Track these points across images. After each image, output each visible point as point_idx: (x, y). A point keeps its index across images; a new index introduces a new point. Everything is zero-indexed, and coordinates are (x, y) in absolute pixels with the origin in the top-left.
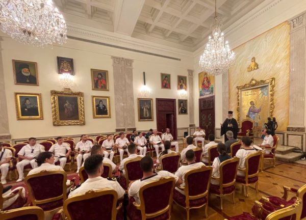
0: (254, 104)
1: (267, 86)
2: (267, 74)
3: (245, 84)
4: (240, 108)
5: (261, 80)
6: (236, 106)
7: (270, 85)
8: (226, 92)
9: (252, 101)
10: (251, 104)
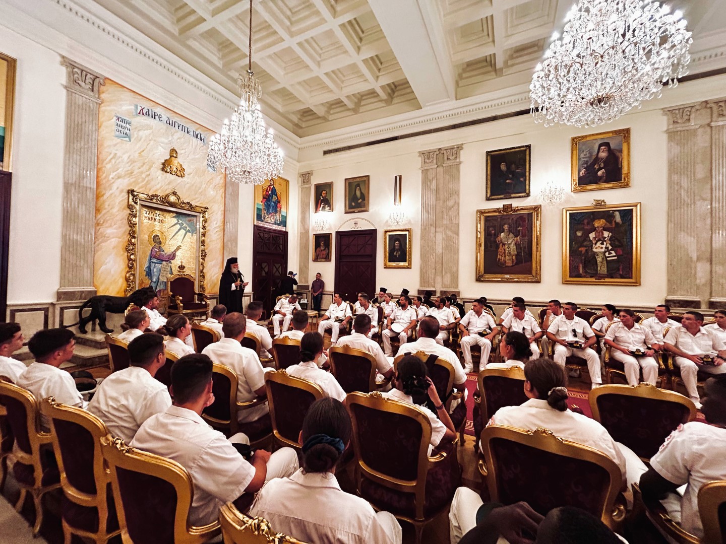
0: (160, 243)
1: (194, 216)
2: (196, 196)
3: (152, 192)
4: (138, 246)
5: (189, 202)
6: (124, 238)
7: (202, 218)
8: (85, 185)
9: (157, 236)
10: (155, 241)
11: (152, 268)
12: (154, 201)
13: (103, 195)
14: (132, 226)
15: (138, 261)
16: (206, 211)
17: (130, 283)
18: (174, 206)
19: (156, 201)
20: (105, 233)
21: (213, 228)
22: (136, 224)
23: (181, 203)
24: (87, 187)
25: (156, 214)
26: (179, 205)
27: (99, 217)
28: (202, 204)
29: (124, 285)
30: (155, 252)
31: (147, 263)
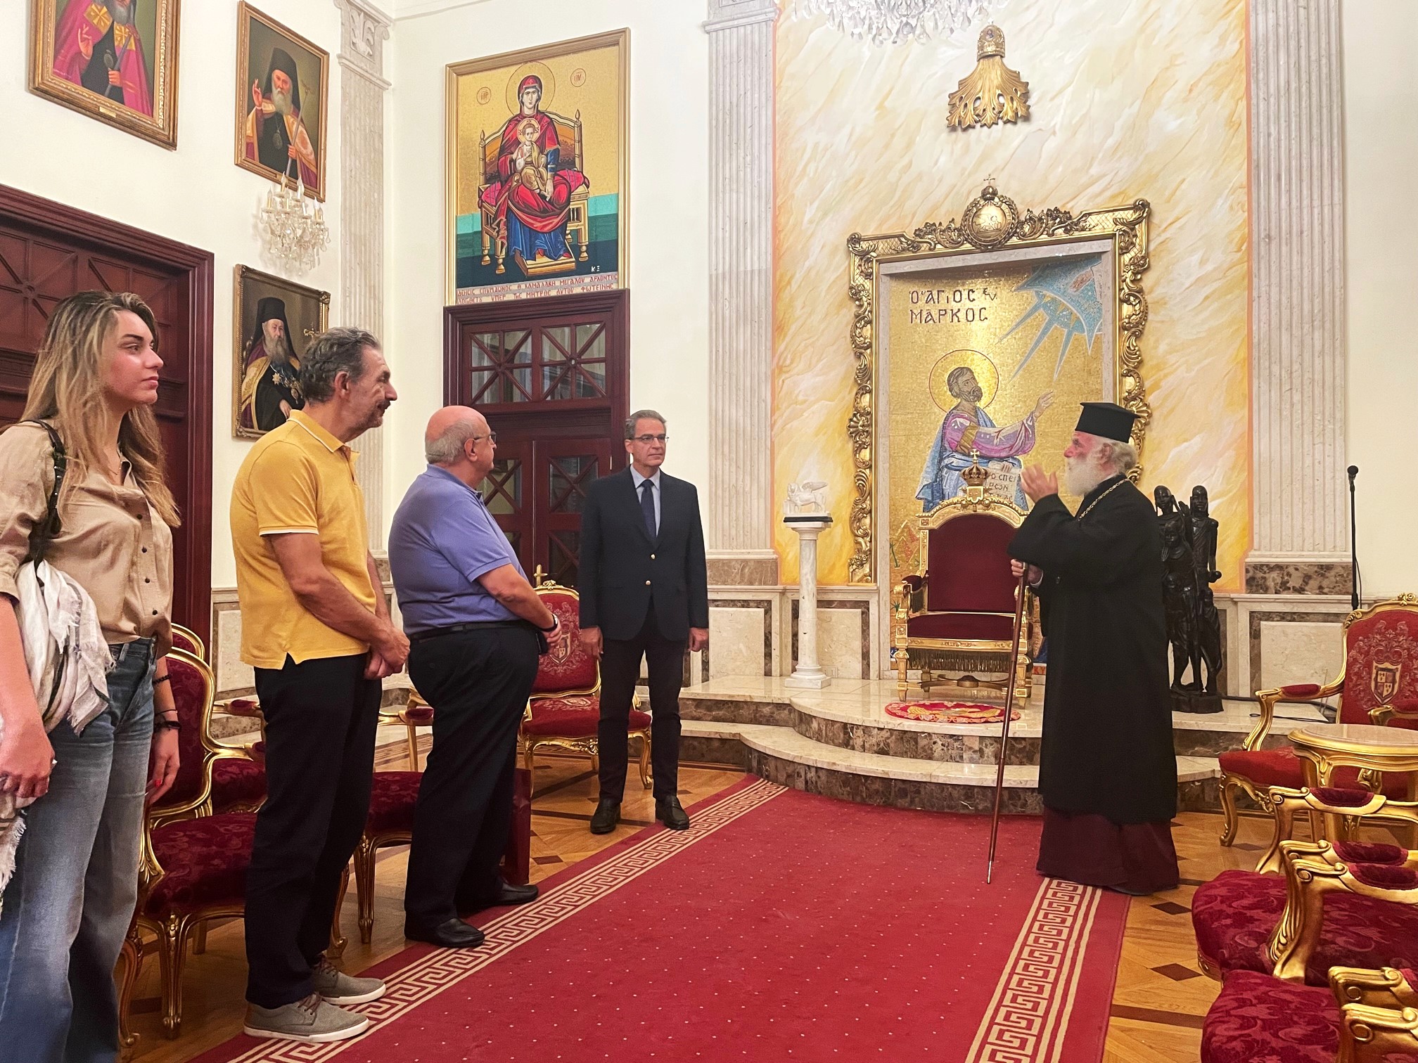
1: (1094, 258)
2: (1094, 171)
3: (918, 223)
4: (879, 419)
5: (1056, 209)
6: (844, 398)
7: (1121, 254)
8: (749, 268)
9: (962, 371)
10: (956, 389)
11: (947, 488)
12: (925, 248)
13: (789, 283)
14: (861, 353)
15: (883, 466)
16: (1138, 221)
17: (860, 540)
18: (993, 245)
19: (930, 249)
20: (796, 392)
21: (1187, 286)
22: (870, 346)
23: (1023, 223)
24: (752, 271)
25: (958, 294)
26: (1016, 232)
27: (782, 347)
28: (1120, 193)
29: (849, 544)
30: (959, 430)
31: (926, 472)
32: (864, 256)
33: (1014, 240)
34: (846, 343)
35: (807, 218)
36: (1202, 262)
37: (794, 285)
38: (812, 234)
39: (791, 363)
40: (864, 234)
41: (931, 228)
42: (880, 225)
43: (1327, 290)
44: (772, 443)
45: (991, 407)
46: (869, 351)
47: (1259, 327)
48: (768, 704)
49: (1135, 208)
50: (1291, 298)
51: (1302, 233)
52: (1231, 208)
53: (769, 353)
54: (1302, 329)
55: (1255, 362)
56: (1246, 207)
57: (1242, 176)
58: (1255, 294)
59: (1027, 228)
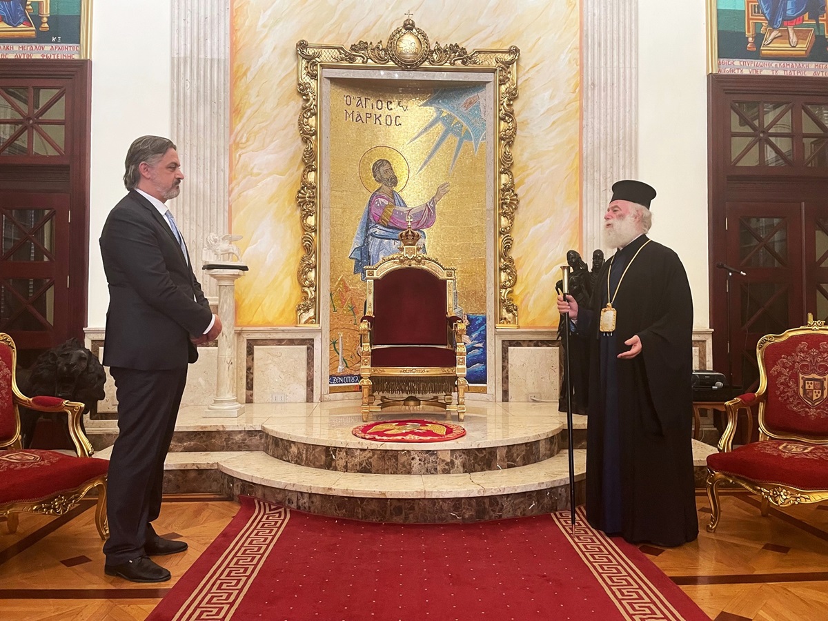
0: (394, 181)
1: (480, 85)
2: (482, 21)
3: (353, 40)
4: (322, 192)
5: (456, 45)
6: (293, 174)
7: (500, 85)
8: (209, 57)
9: (383, 162)
10: (378, 175)
11: (372, 251)
12: (359, 61)
13: (245, 74)
14: (308, 138)
15: (325, 230)
16: (511, 62)
17: (306, 289)
18: (412, 65)
19: (363, 62)
20: (252, 165)
21: (542, 112)
22: (315, 134)
23: (431, 52)
24: (212, 60)
25: (380, 103)
26: (427, 58)
27: (239, 127)
28: (499, 41)
29: (297, 292)
30: (381, 207)
31: (357, 238)
32: (309, 59)
33: (426, 64)
34: (294, 129)
35: (260, 24)
36: (552, 97)
37: (250, 76)
38: (265, 37)
39: (247, 141)
40: (310, 42)
41: (363, 46)
42: (322, 38)
43: (627, 124)
44: (230, 207)
45: (404, 192)
46: (314, 137)
47: (587, 147)
48: (240, 432)
49: (510, 52)
50: (606, 128)
51: (613, 84)
52: (569, 61)
53: (227, 130)
54: (613, 150)
55: (585, 170)
56: (578, 63)
57: (576, 41)
58: (584, 123)
59: (435, 56)
